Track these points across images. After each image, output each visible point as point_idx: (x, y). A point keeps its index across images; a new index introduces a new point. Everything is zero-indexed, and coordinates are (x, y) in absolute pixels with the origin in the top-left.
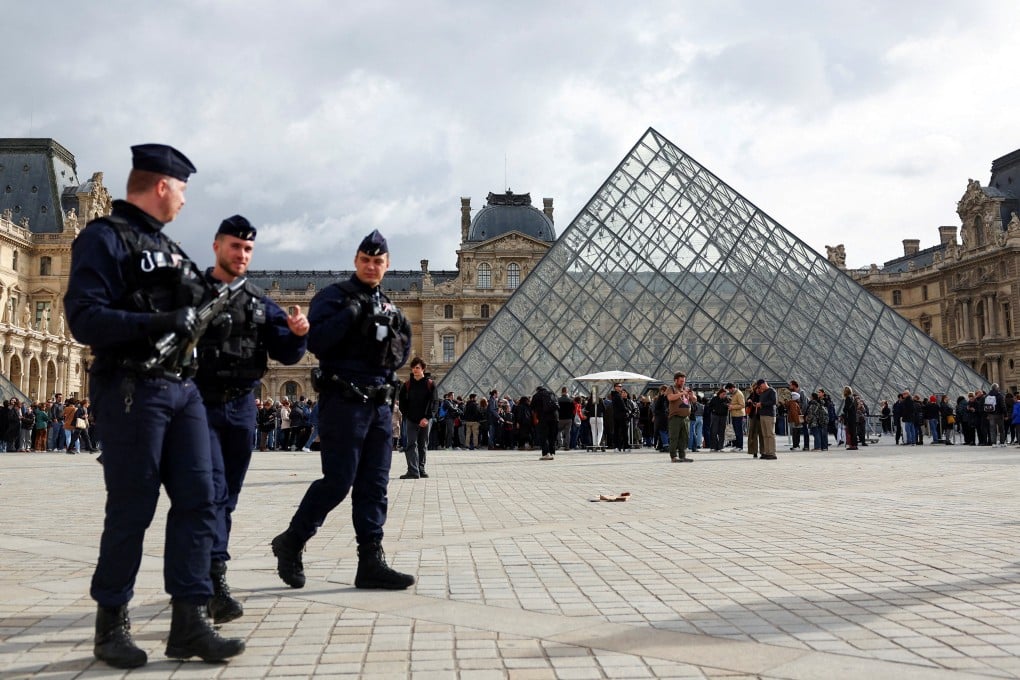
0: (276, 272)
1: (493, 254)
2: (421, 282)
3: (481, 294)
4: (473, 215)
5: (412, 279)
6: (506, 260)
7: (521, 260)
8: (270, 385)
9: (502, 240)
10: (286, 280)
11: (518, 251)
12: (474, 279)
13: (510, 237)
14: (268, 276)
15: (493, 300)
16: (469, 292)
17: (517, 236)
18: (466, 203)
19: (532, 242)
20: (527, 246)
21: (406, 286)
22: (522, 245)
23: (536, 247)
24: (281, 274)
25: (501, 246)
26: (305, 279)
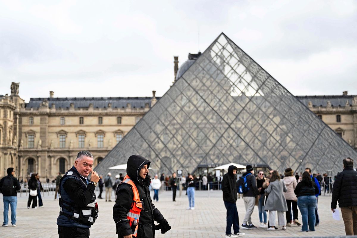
0: (73, 98)
2: (151, 102)
4: (180, 65)
5: (147, 101)
8: (70, 160)
10: (78, 102)
14: (69, 100)
18: (176, 58)
21: (143, 105)
24: (75, 99)
26: (89, 102)
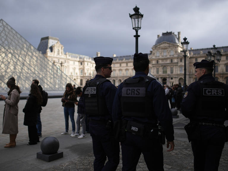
1: (159, 48)
3: (156, 58)
6: (163, 49)
7: (166, 49)
9: (162, 44)
11: (165, 47)
12: (155, 54)
13: (163, 43)
15: (159, 59)
16: (154, 57)
17: (165, 43)
18: (158, 36)
19: (169, 44)
20: (168, 45)
22: (166, 45)
23: (170, 45)
25: (162, 46)
